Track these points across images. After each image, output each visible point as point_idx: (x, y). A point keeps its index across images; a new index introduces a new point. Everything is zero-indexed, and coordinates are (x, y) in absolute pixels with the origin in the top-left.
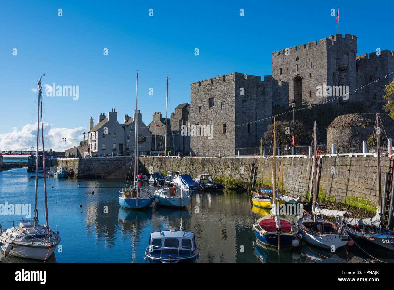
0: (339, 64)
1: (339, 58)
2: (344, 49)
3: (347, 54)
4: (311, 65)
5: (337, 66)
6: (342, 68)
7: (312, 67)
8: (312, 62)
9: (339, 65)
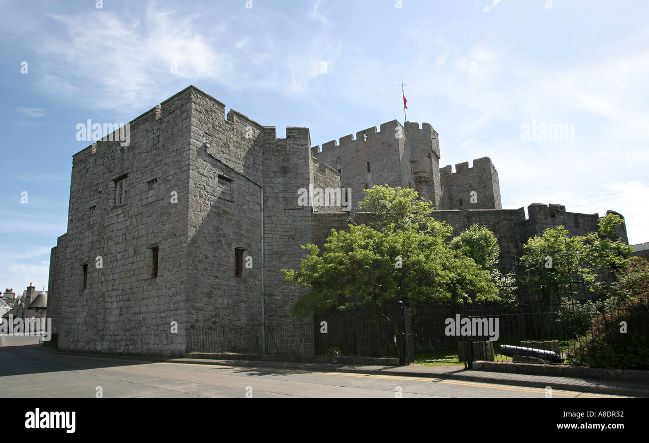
0: (415, 171)
1: (415, 160)
2: (423, 146)
3: (429, 154)
4: (366, 169)
5: (413, 174)
6: (421, 178)
7: (369, 171)
8: (368, 163)
9: (415, 173)
